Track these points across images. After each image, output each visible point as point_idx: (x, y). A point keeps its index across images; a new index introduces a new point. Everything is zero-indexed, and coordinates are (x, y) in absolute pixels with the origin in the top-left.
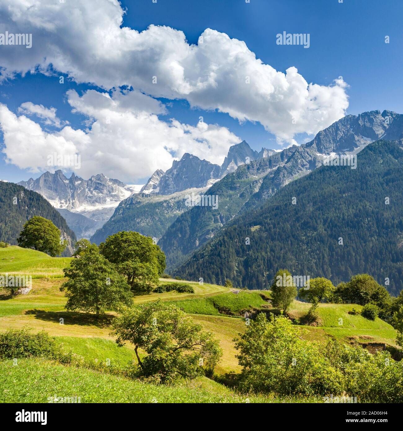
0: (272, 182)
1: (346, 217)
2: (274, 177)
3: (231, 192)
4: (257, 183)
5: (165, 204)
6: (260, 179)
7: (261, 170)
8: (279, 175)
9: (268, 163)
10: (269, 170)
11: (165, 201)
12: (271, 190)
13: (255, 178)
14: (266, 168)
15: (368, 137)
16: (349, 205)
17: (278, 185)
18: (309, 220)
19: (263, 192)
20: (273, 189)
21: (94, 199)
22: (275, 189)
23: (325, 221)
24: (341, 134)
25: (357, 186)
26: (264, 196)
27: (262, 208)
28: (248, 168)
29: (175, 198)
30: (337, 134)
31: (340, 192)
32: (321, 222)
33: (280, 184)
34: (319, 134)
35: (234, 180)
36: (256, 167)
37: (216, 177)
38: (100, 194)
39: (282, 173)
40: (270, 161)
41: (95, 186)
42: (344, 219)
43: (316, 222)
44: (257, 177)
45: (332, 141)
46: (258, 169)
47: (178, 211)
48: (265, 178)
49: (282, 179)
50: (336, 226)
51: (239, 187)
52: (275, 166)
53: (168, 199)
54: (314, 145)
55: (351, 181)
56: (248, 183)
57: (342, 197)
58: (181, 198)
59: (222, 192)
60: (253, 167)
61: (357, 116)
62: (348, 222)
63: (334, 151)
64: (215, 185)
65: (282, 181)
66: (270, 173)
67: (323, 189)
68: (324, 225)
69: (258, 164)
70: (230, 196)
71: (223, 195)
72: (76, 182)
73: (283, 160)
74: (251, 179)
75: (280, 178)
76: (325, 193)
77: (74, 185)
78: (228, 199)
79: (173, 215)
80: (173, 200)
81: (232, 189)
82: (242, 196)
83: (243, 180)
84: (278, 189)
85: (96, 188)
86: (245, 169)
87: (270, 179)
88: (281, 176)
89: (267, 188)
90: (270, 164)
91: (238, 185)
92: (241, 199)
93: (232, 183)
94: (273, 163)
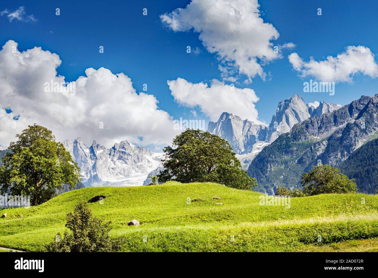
0: (341, 143)
2: (342, 137)
3: (286, 157)
4: (319, 145)
6: (324, 140)
7: (323, 129)
8: (349, 134)
9: (332, 120)
10: (334, 129)
12: (339, 154)
13: (317, 139)
14: (330, 126)
17: (348, 148)
19: (330, 157)
20: (342, 152)
21: (118, 170)
22: (346, 153)
26: (330, 162)
28: (307, 127)
33: (351, 146)
35: (289, 142)
36: (316, 126)
38: (125, 165)
39: (352, 132)
40: (335, 117)
41: (118, 155)
44: (318, 138)
46: (320, 128)
48: (330, 139)
49: (354, 139)
51: (297, 150)
52: (342, 123)
56: (309, 146)
59: (275, 157)
60: (313, 126)
64: (265, 149)
65: (353, 142)
66: (337, 132)
69: (319, 122)
70: (286, 163)
71: (277, 162)
72: (97, 151)
73: (351, 114)
74: (311, 140)
75: (351, 138)
77: (95, 156)
78: (283, 167)
81: (287, 152)
82: (301, 161)
83: (300, 142)
84: (349, 152)
85: (120, 158)
86: (302, 129)
87: (338, 140)
88: (352, 135)
89: (335, 150)
90: (335, 121)
91: (295, 149)
92: (299, 166)
93: (288, 146)
94: (339, 120)
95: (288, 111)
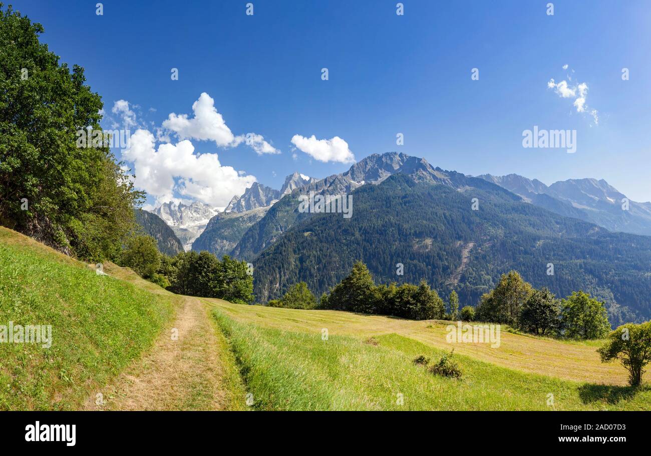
1: (376, 227)
3: (288, 208)
5: (241, 219)
9: (315, 187)
10: (316, 192)
11: (241, 217)
15: (388, 171)
16: (378, 218)
18: (349, 228)
23: (360, 229)
24: (368, 167)
25: (383, 204)
27: (311, 219)
28: (301, 191)
29: (247, 215)
30: (366, 167)
31: (371, 209)
32: (357, 229)
34: (353, 167)
35: (290, 199)
36: (306, 190)
37: (276, 198)
38: (198, 215)
40: (317, 186)
42: (374, 228)
43: (354, 229)
45: (362, 172)
47: (250, 224)
50: (368, 233)
52: (320, 189)
53: (243, 215)
54: (349, 174)
55: (379, 201)
57: (372, 212)
58: (252, 214)
59: (281, 208)
61: (381, 155)
62: (377, 231)
63: (363, 180)
67: (358, 206)
68: (359, 232)
70: (288, 211)
71: (282, 211)
73: (326, 184)
76: (360, 209)
78: (286, 214)
79: (246, 227)
80: (246, 216)
81: (288, 206)
83: (296, 199)
86: (298, 191)
90: (317, 188)
91: (293, 203)
92: (295, 213)
93: (289, 202)
94: (319, 187)
95: (291, 181)
